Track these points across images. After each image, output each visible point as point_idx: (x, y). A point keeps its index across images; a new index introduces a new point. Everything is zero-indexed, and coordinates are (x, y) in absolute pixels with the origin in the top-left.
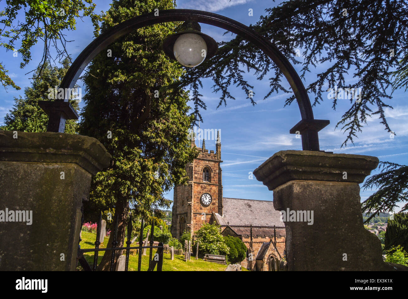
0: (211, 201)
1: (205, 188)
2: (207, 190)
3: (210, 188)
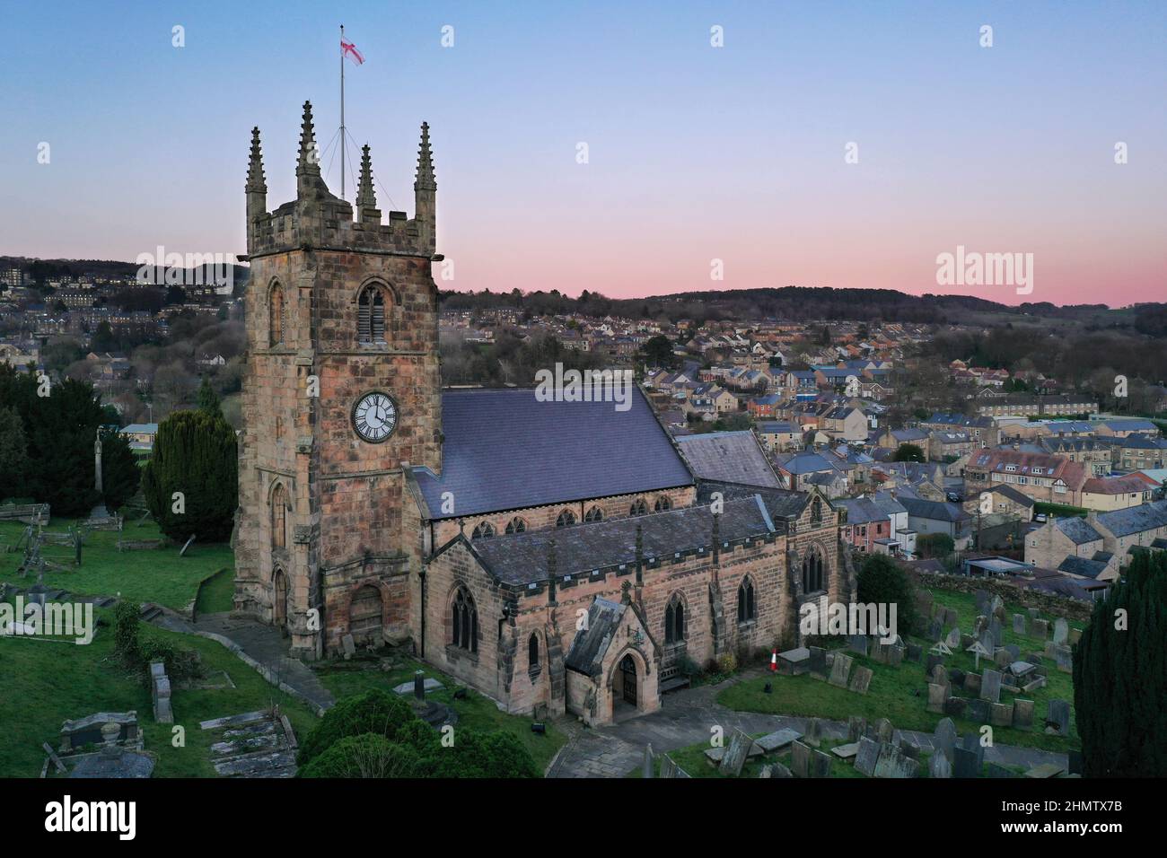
0: (398, 422)
1: (370, 370)
3: (392, 371)
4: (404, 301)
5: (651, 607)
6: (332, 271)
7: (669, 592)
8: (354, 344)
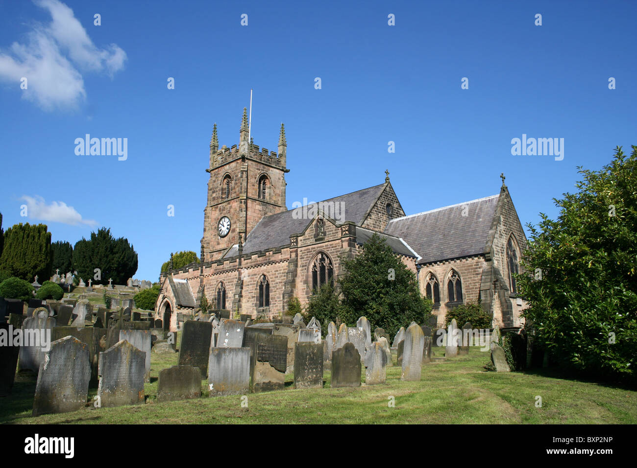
0: (230, 227)
1: (224, 209)
2: (225, 212)
3: (230, 206)
4: (235, 178)
5: (208, 288)
6: (216, 175)
7: (217, 282)
8: (220, 200)
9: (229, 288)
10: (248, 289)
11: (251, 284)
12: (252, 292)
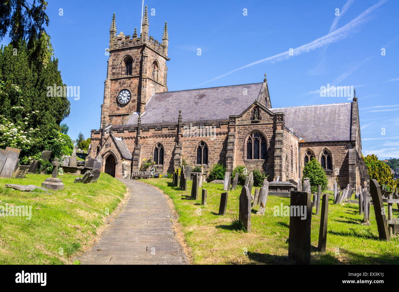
0: (131, 98)
1: (124, 83)
2: (126, 85)
3: (131, 82)
4: (136, 60)
5: (145, 147)
6: (116, 56)
8: (120, 75)
9: (166, 148)
10: (186, 150)
11: (190, 147)
12: (191, 153)
